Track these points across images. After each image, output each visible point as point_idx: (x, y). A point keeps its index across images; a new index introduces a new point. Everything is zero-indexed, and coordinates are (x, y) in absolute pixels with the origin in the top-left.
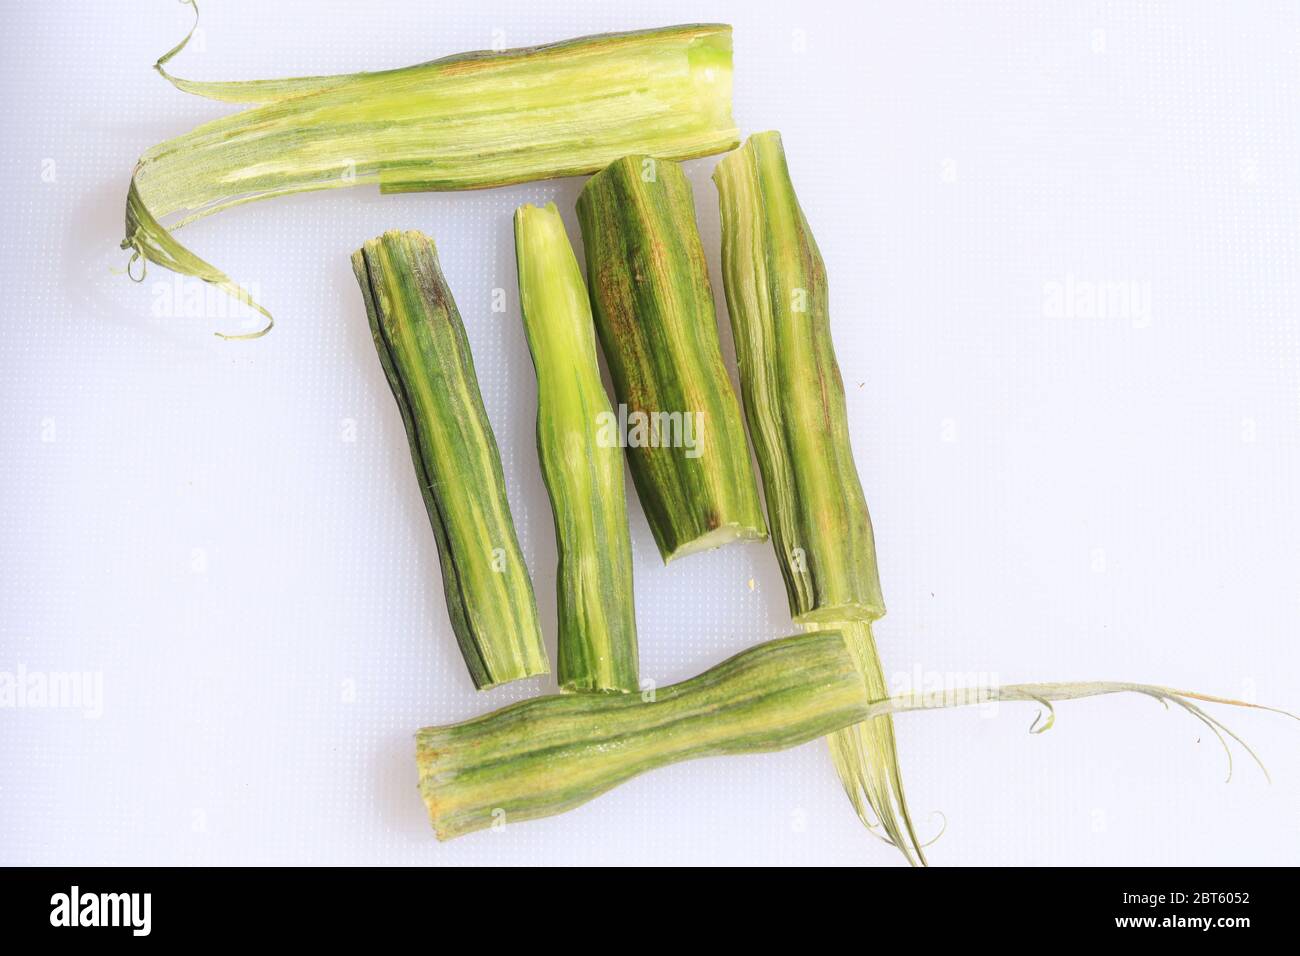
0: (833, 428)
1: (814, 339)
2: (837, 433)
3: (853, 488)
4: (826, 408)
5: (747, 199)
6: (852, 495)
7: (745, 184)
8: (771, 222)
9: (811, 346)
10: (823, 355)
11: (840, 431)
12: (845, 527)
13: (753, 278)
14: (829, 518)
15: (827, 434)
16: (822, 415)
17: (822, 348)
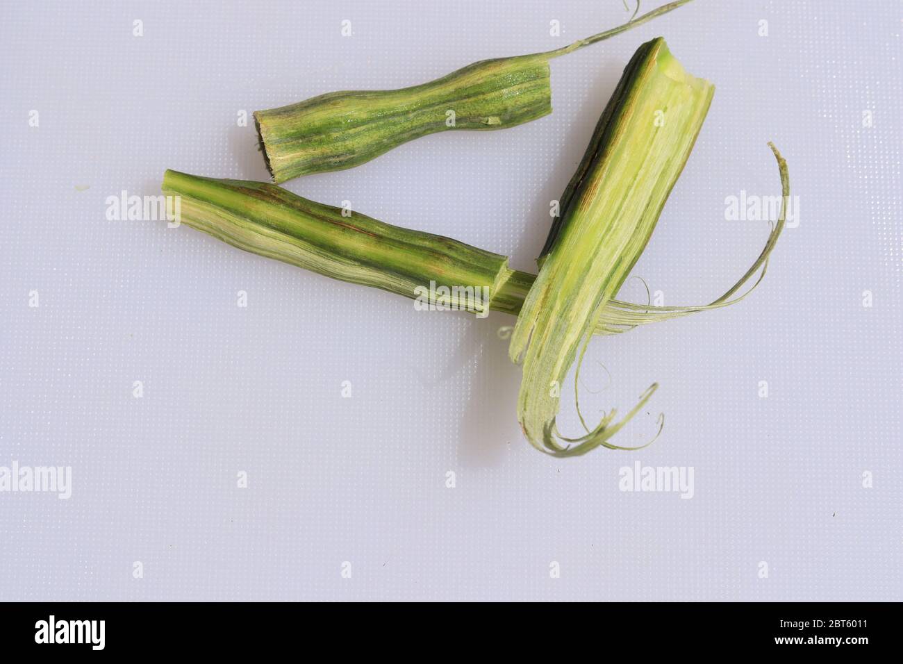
0: (377, 232)
1: (314, 216)
2: (381, 231)
3: (421, 239)
4: (362, 231)
5: (201, 212)
6: (425, 243)
7: (192, 208)
8: (226, 205)
9: (318, 220)
10: (326, 215)
11: (380, 229)
12: (445, 258)
13: (256, 234)
14: (434, 265)
15: (380, 238)
16: (366, 236)
17: (322, 213)
